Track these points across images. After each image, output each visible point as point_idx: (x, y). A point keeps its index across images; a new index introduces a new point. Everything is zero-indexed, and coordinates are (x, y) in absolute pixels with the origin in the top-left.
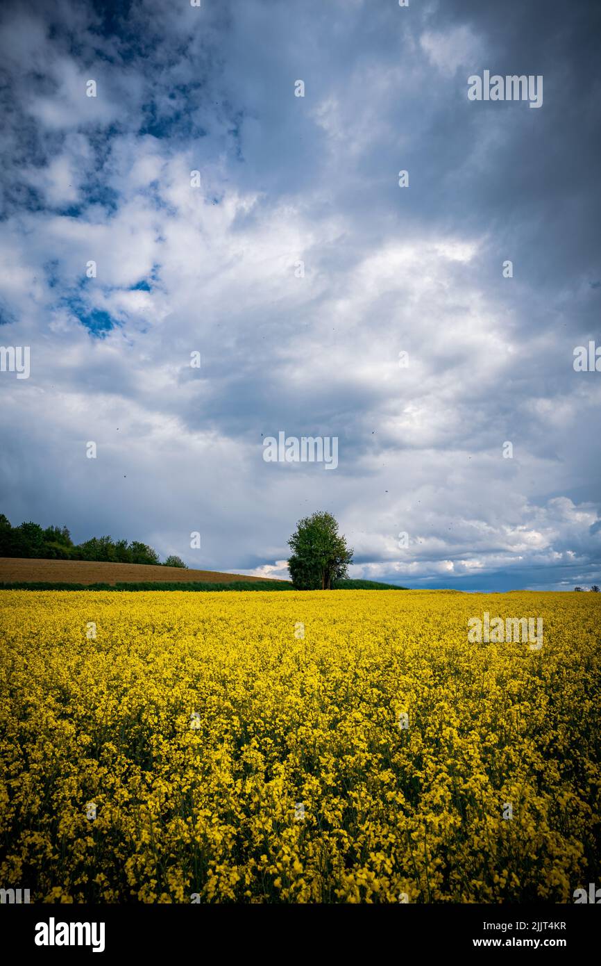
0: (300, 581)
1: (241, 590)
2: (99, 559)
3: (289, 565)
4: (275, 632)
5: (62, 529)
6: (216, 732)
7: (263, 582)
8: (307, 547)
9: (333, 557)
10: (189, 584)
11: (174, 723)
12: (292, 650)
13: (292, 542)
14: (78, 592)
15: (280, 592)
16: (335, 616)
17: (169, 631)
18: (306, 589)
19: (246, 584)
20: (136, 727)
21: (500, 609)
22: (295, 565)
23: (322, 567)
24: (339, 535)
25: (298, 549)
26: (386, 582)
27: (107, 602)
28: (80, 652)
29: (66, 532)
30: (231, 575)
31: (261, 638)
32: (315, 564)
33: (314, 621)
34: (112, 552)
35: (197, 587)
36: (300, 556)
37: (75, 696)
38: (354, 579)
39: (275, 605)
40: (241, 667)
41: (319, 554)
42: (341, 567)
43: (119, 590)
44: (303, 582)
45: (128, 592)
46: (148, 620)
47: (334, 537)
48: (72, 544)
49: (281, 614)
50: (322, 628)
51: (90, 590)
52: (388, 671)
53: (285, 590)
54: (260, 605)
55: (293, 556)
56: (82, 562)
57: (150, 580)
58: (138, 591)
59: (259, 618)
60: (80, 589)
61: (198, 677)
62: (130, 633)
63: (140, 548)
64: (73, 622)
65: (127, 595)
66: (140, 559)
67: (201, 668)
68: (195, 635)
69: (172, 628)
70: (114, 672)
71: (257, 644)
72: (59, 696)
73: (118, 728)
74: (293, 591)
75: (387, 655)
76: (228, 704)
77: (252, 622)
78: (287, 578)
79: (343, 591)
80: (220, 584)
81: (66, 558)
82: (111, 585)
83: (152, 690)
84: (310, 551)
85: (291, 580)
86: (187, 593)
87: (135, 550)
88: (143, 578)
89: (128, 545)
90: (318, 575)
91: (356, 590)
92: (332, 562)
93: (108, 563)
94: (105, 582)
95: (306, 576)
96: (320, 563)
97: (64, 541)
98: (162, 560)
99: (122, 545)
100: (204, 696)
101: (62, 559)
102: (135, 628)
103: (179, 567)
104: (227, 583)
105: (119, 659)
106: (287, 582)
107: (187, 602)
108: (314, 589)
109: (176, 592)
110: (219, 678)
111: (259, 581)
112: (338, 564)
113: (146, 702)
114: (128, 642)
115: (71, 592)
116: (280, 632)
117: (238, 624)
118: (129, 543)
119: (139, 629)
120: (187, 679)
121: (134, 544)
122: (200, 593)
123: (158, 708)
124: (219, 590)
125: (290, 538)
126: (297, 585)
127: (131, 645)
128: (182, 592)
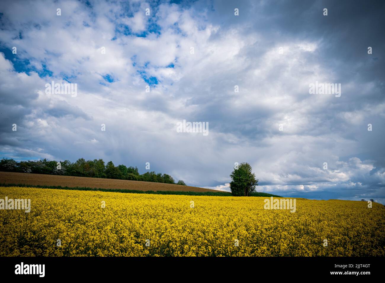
0: (235, 192)
1: (209, 196)
2: (150, 181)
3: (230, 185)
4: (225, 213)
5: (135, 168)
6: (202, 253)
7: (219, 192)
8: (238, 178)
9: (249, 182)
10: (187, 192)
11: (183, 248)
12: (233, 220)
13: (232, 176)
14: (141, 194)
15: (226, 197)
16: (250, 207)
17: (179, 211)
18: (237, 196)
19: (212, 193)
20: (167, 249)
21: (325, 207)
22: (233, 185)
23: (245, 187)
24: (252, 173)
25: (234, 178)
26: (273, 194)
27: (153, 199)
28: (143, 218)
29: (137, 169)
30: (205, 189)
31: (219, 215)
32: (242, 185)
33: (242, 209)
34: (155, 178)
35: (190, 194)
36: (235, 182)
37: (142, 235)
38: (258, 192)
39: (224, 202)
40: (211, 227)
41: (243, 181)
42: (253, 187)
43: (158, 194)
44: (236, 193)
45: (162, 195)
46: (171, 206)
47: (250, 173)
48: (139, 174)
49: (227, 206)
50: (245, 212)
51: (146, 193)
52: (276, 231)
53: (228, 196)
54: (218, 202)
55: (232, 182)
56: (143, 182)
57: (171, 190)
58: (166, 194)
59: (217, 207)
60: (142, 193)
61: (193, 230)
62: (164, 211)
63: (167, 177)
64: (140, 206)
65: (161, 196)
66: (167, 181)
67: (194, 226)
68: (190, 213)
69: (180, 210)
70: (158, 226)
71: (217, 217)
72: (135, 235)
73: (160, 249)
74: (232, 197)
75: (275, 224)
76: (206, 241)
77: (215, 209)
78: (230, 191)
79: (254, 197)
80: (201, 193)
81: (136, 180)
82: (154, 192)
83: (174, 234)
84: (240, 179)
85: (231, 192)
86: (186, 196)
87: (164, 178)
88: (168, 189)
89: (162, 175)
90: (242, 189)
91: (259, 197)
92: (249, 184)
93: (153, 182)
94: (152, 190)
95: (237, 190)
96: (244, 185)
97: (136, 173)
98: (176, 182)
99: (159, 175)
100: (195, 238)
101: (135, 180)
102: (165, 209)
103: (183, 185)
104: (203, 192)
105: (159, 221)
106: (229, 193)
107: (186, 200)
108: (241, 196)
109: (182, 195)
110: (202, 231)
111: (217, 191)
112: (252, 185)
113: (171, 239)
114: (163, 215)
115: (139, 194)
116: (227, 213)
117: (209, 209)
118: (162, 174)
119: (167, 210)
120: (188, 230)
121: (165, 175)
122: (192, 196)
123: (176, 241)
124: (200, 195)
125: (231, 173)
126: (233, 194)
127: (164, 216)
128: (184, 195)
